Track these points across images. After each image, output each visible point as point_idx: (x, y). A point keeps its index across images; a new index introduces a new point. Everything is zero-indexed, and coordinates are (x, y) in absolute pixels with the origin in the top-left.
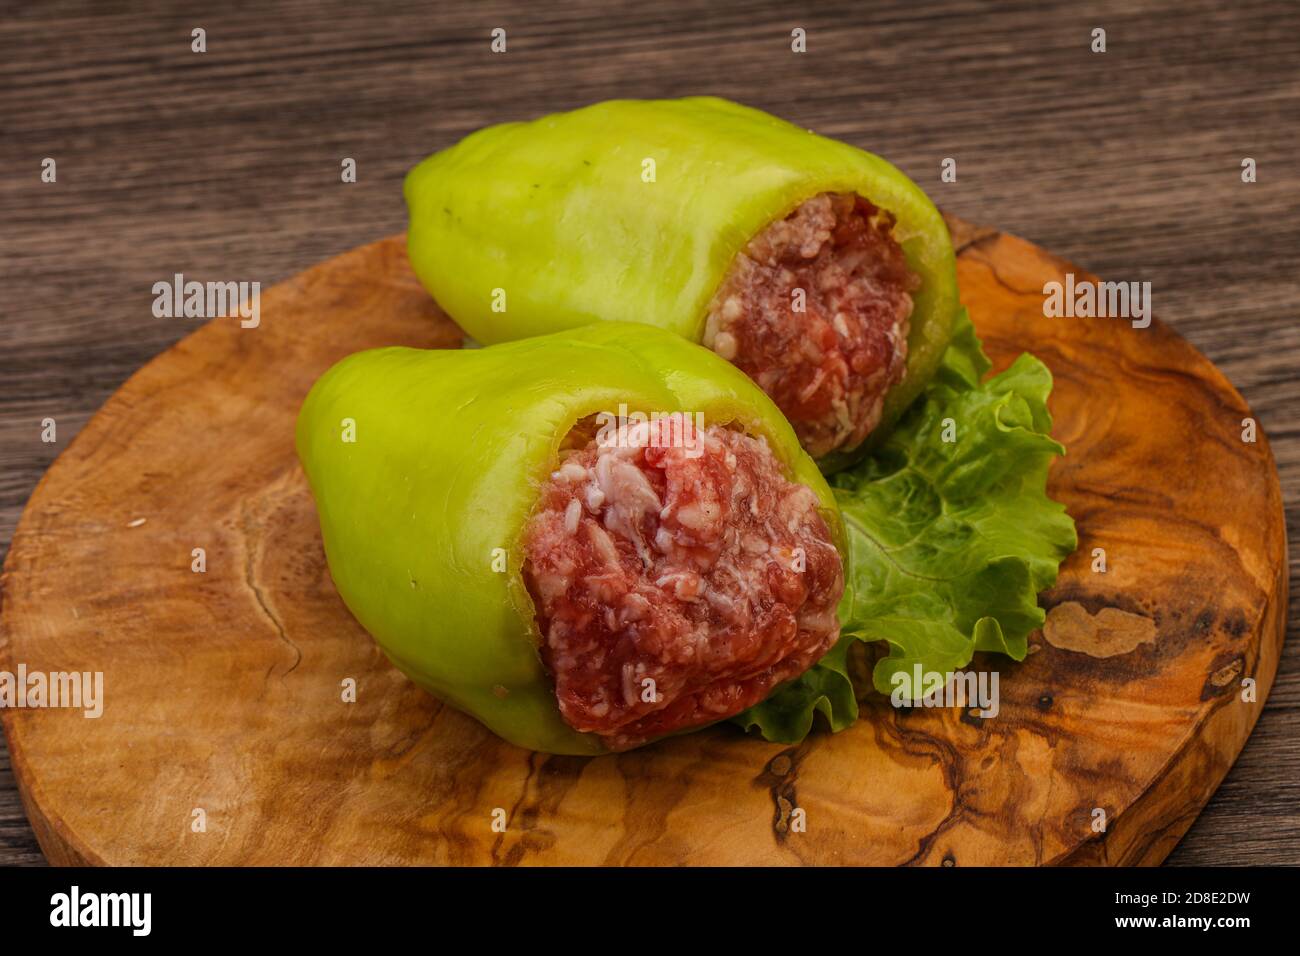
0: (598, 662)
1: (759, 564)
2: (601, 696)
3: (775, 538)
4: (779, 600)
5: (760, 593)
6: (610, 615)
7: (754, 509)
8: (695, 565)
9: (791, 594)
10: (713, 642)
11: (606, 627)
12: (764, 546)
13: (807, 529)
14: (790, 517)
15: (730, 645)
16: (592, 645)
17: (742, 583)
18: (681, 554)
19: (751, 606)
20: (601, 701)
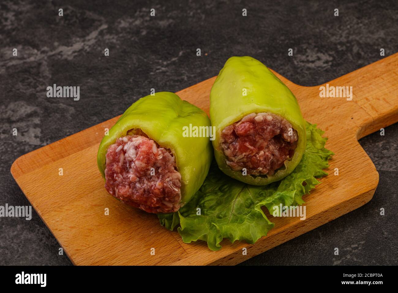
0: (112, 182)
1: (152, 183)
2: (111, 190)
3: (160, 179)
4: (153, 193)
5: (148, 189)
6: (115, 175)
7: (160, 171)
8: (136, 175)
9: (156, 193)
10: (133, 193)
11: (113, 177)
12: (156, 179)
13: (171, 182)
14: (168, 177)
15: (135, 196)
16: (110, 178)
17: (145, 185)
18: (134, 170)
19: (144, 191)
20: (111, 191)
